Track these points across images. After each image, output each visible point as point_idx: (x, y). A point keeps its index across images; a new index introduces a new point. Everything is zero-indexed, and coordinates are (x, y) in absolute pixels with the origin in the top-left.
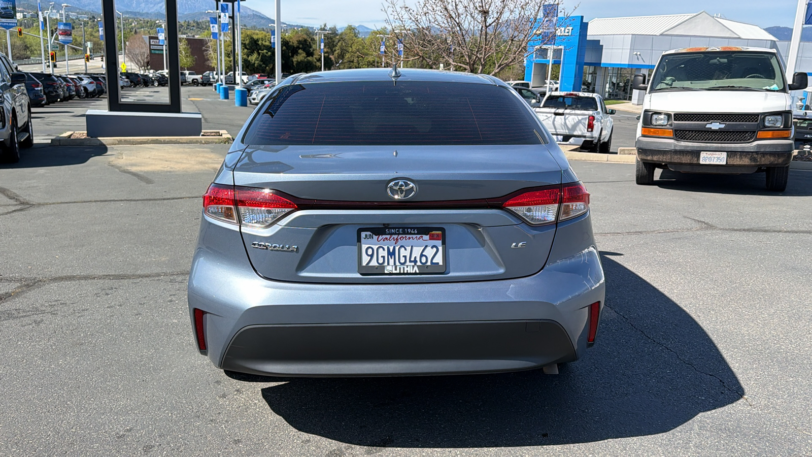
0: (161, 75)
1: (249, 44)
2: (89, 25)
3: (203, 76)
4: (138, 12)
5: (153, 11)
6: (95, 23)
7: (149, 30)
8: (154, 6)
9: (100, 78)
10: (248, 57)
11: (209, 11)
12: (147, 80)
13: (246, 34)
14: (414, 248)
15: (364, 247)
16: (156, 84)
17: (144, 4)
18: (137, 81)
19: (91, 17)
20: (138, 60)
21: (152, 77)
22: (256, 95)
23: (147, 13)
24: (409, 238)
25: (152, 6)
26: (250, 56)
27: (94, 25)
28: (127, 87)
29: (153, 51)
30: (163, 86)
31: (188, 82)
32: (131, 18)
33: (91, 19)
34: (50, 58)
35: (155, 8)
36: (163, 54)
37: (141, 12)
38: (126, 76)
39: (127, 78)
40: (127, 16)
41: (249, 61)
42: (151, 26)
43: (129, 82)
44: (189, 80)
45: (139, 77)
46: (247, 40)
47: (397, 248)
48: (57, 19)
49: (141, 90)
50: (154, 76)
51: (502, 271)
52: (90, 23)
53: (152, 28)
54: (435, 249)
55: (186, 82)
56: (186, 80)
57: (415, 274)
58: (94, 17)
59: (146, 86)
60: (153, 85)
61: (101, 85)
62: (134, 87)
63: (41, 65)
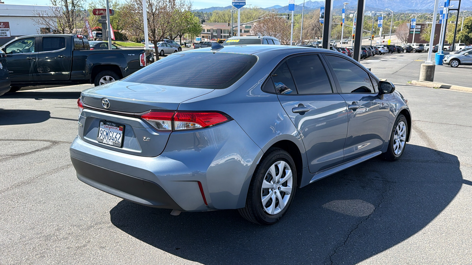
0: (409, 46)
1: (470, 26)
2: (386, 18)
3: (436, 46)
4: (415, 10)
5: (424, 8)
6: (389, 17)
7: (419, 20)
8: (426, 5)
9: (366, 49)
10: (468, 34)
11: (441, 7)
12: (400, 49)
13: (470, 19)
14: (114, 133)
15: (101, 129)
16: (405, 51)
17: (420, 4)
18: (393, 50)
19: (388, 14)
20: (402, 38)
21: (403, 48)
22: (447, 58)
23: (421, 10)
24: (113, 128)
25: (425, 5)
26: (470, 33)
27: (389, 18)
28: (387, 53)
29: (411, 32)
30: (409, 53)
31: (425, 50)
32: (410, 13)
33: (387, 15)
34: (352, 38)
35: (426, 6)
36: (413, 34)
37: (417, 9)
38: (387, 47)
39: (387, 48)
40: (409, 12)
41: (469, 36)
42: (421, 17)
43: (388, 50)
44: (426, 49)
45: (395, 47)
46: (470, 23)
47: (109, 132)
48: (369, 16)
49: (394, 55)
50: (405, 47)
51: (140, 152)
52: (387, 17)
53: (421, 18)
54: (120, 135)
55: (423, 50)
56: (424, 49)
57: (111, 145)
58: (389, 14)
59: (399, 53)
60: (403, 52)
61: (366, 52)
62: (391, 53)
63: (350, 41)
